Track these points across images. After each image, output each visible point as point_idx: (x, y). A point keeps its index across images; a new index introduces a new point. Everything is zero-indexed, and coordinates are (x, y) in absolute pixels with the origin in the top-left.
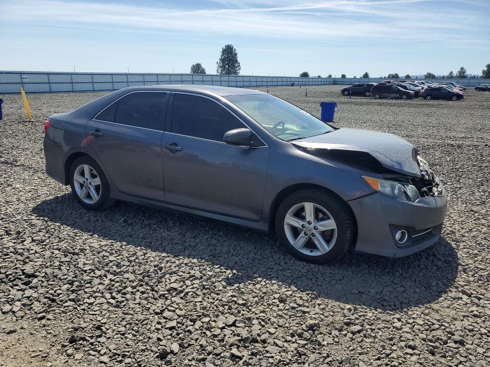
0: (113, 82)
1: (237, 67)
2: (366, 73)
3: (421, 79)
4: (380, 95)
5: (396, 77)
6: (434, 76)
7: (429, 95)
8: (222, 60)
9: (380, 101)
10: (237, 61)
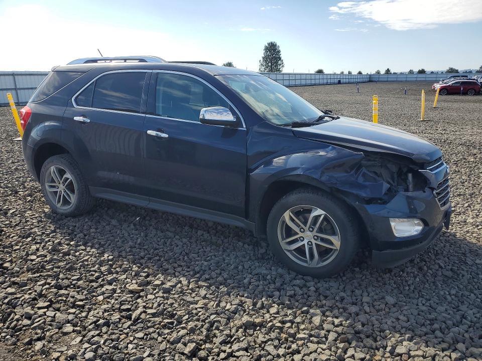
1: (280, 65)
2: (388, 69)
8: (265, 59)
10: (280, 58)
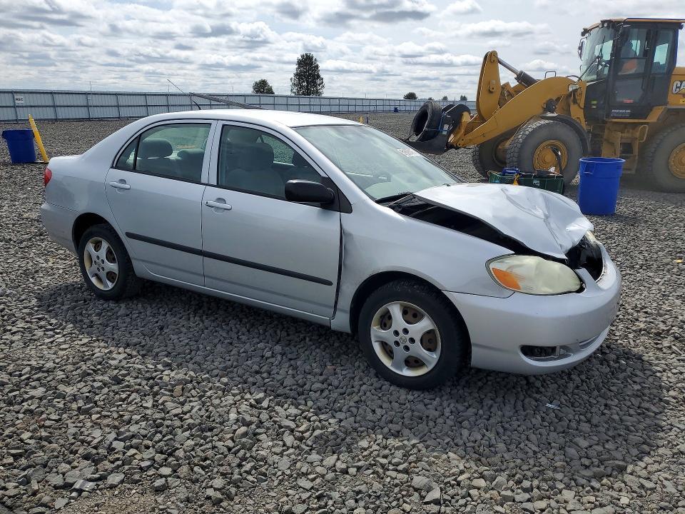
0: (147, 106)
1: (319, 85)
10: (318, 76)
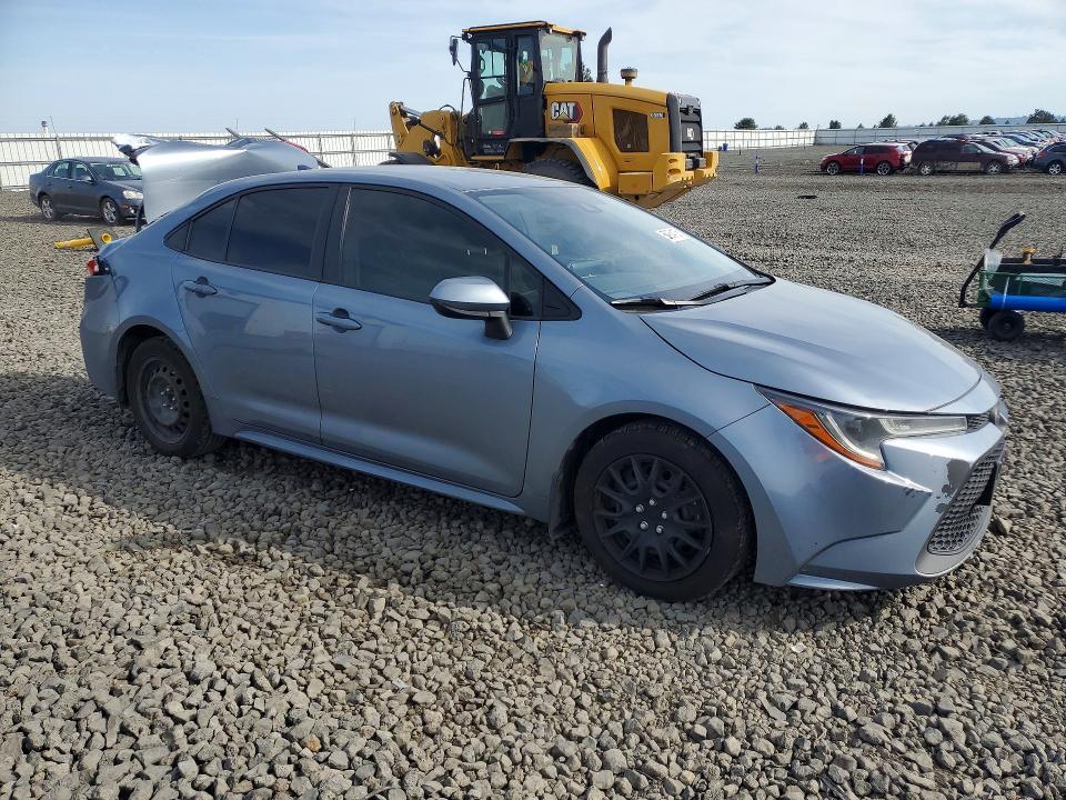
2: (890, 116)
3: (1018, 125)
4: (933, 167)
5: (959, 121)
6: (1052, 116)
7: (1055, 162)
9: (933, 180)
